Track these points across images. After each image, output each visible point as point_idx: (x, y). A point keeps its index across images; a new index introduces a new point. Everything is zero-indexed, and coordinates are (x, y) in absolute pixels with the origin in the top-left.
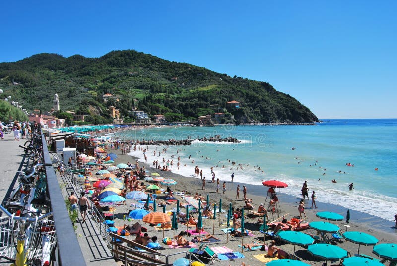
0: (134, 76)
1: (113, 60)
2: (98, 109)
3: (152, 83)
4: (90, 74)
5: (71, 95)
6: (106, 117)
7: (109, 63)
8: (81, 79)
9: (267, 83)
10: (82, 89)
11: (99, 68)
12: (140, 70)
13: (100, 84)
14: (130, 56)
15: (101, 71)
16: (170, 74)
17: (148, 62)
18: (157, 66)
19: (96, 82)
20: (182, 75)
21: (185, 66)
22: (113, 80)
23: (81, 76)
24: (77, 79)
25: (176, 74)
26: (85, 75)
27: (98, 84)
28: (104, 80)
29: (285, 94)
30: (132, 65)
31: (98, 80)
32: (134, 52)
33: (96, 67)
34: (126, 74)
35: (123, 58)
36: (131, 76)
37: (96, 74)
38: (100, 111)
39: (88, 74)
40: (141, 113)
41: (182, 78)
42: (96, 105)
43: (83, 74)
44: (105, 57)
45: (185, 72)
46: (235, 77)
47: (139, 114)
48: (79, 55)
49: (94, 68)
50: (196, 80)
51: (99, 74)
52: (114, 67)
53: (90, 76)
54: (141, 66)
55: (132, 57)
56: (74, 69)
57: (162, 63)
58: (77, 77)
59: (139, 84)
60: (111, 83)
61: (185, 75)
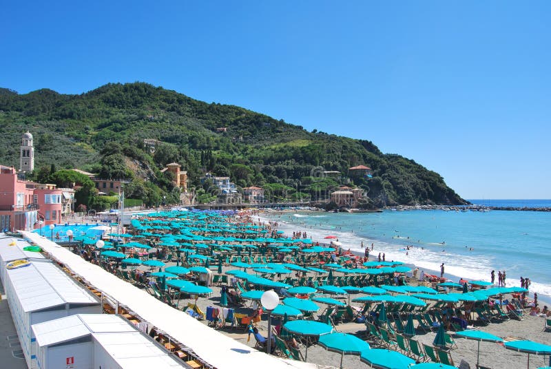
0: (156, 121)
1: (112, 96)
2: (144, 167)
3: (190, 133)
4: (74, 115)
5: (43, 147)
6: (165, 187)
7: (107, 101)
8: (58, 123)
9: (369, 141)
10: (64, 138)
11: (89, 107)
12: (162, 114)
13: (93, 133)
14: (140, 91)
15: (94, 112)
16: (213, 122)
17: (173, 102)
18: (188, 109)
19: (86, 129)
20: (235, 123)
21: (236, 111)
22: (119, 126)
23: (57, 119)
24: (49, 123)
25: (225, 122)
26: (63, 116)
27: (90, 132)
28: (100, 127)
29: (406, 159)
30: (146, 106)
31: (89, 127)
32: (147, 87)
33: (84, 105)
34: (141, 117)
35: (129, 94)
36: (151, 120)
37: (84, 117)
38: (149, 173)
39: (71, 116)
40: (224, 182)
41: (236, 129)
42: (140, 159)
43: (61, 115)
44: (97, 92)
45: (240, 120)
46: (315, 131)
47: (221, 183)
48: (49, 90)
49: (80, 107)
50: (263, 132)
51: (89, 116)
52: (114, 106)
53: (74, 119)
54: (162, 108)
55: (144, 93)
56: (41, 109)
57: (195, 105)
58: (51, 120)
59: (168, 134)
60: (116, 130)
61: (241, 124)
